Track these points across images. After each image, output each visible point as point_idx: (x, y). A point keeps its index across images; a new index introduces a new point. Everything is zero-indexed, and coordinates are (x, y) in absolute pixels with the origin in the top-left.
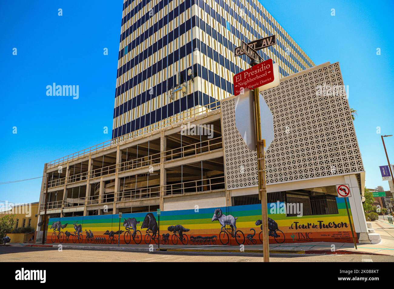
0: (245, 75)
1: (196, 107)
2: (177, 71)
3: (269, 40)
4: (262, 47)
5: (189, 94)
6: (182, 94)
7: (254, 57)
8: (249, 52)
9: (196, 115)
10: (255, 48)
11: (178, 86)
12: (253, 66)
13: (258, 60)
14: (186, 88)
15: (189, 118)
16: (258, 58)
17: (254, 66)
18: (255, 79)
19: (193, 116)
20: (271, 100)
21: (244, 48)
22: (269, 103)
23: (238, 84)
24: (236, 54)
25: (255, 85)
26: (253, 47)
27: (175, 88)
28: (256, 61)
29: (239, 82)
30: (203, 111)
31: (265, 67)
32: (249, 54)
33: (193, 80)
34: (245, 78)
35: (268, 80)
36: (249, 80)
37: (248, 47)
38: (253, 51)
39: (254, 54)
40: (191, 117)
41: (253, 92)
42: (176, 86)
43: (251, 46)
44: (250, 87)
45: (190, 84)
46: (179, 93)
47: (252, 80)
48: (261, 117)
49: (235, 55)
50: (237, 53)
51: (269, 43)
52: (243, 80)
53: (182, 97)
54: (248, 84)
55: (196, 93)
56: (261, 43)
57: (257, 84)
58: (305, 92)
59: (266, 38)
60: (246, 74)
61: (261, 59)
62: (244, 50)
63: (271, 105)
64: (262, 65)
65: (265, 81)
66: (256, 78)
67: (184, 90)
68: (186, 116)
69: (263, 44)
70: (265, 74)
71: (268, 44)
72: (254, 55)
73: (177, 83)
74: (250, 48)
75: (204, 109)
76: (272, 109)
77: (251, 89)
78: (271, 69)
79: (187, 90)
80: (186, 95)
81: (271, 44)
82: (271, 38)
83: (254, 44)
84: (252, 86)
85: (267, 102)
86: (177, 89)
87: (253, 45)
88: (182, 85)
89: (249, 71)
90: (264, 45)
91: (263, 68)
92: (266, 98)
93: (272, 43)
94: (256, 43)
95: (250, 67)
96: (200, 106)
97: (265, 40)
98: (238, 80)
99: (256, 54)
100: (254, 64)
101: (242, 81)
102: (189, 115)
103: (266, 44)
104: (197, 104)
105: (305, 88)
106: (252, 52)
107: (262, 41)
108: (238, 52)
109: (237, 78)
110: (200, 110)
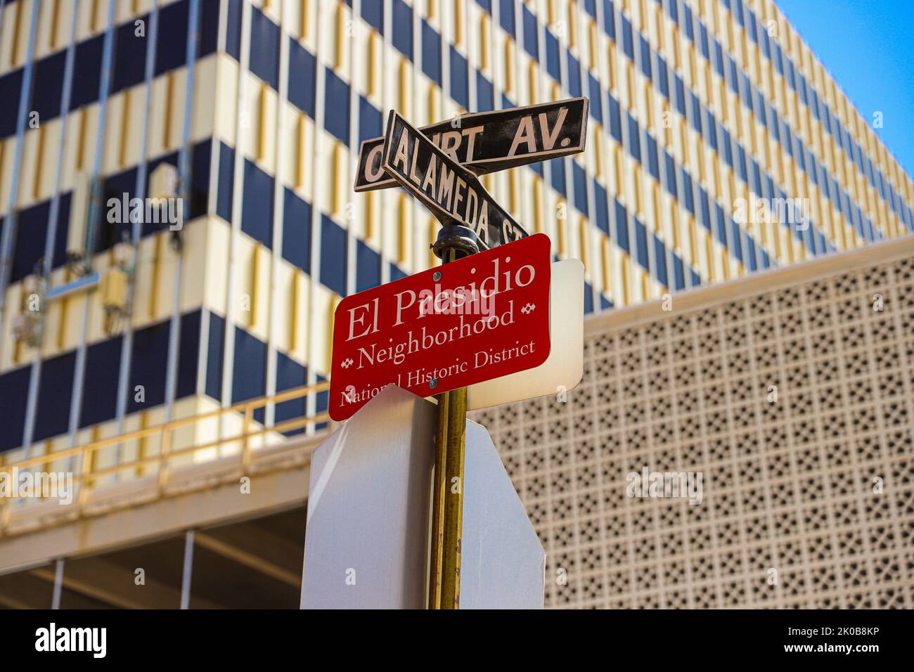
0: (399, 308)
1: (184, 407)
2: (79, 167)
3: (551, 125)
4: (511, 156)
5: (142, 319)
6: (98, 315)
7: (462, 211)
8: (430, 180)
9: (177, 463)
10: (469, 160)
11: (80, 267)
12: (446, 261)
13: (484, 226)
14: (132, 279)
15: (128, 474)
16: (484, 215)
17: (452, 260)
18: (448, 336)
19: (151, 469)
20: (536, 461)
21: (402, 156)
22: (525, 475)
23: (356, 356)
24: (369, 176)
25: (448, 372)
26: (462, 153)
27: (59, 276)
28: (468, 233)
29: (365, 342)
30: (220, 442)
31: (508, 274)
32: (429, 192)
33: (176, 237)
34: (399, 322)
35: (520, 352)
36: (417, 336)
37: (426, 152)
38: (459, 173)
39: (464, 192)
40: (139, 472)
41: (436, 411)
42: (63, 258)
43: (452, 142)
44: (418, 377)
45: (156, 261)
46: (77, 309)
47: (434, 340)
48: (465, 561)
49: (361, 180)
50: (374, 173)
51: (548, 142)
52: (389, 335)
53: (97, 334)
54: (414, 362)
55: (191, 321)
56: (507, 131)
57: (460, 369)
58: (844, 381)
59: (534, 112)
60: (406, 299)
61: (506, 222)
62: (400, 168)
63: (536, 488)
64: (496, 261)
65: (504, 355)
66: (456, 334)
67: (117, 294)
68: (105, 460)
69: (518, 140)
70: (507, 319)
71: (540, 147)
72: (459, 197)
73: (76, 242)
74: (442, 158)
75: (234, 422)
76: (536, 514)
77: (421, 391)
78: (540, 292)
79: (133, 294)
80: (122, 327)
81: (557, 145)
82: (563, 113)
83: (472, 133)
84: (431, 378)
85: (512, 466)
86: (68, 279)
87: (465, 139)
88: (102, 262)
89: (423, 281)
90: (523, 148)
91: (496, 278)
92: (508, 442)
93: (566, 142)
94: (480, 129)
95: (439, 262)
96: (205, 404)
97: (527, 122)
98: (359, 328)
99: (472, 192)
100: (453, 251)
101: (381, 340)
102: (130, 454)
103: (532, 147)
104: (186, 389)
105: (840, 354)
106: (447, 182)
107: (512, 122)
108: (376, 166)
109: (357, 316)
110: (206, 430)
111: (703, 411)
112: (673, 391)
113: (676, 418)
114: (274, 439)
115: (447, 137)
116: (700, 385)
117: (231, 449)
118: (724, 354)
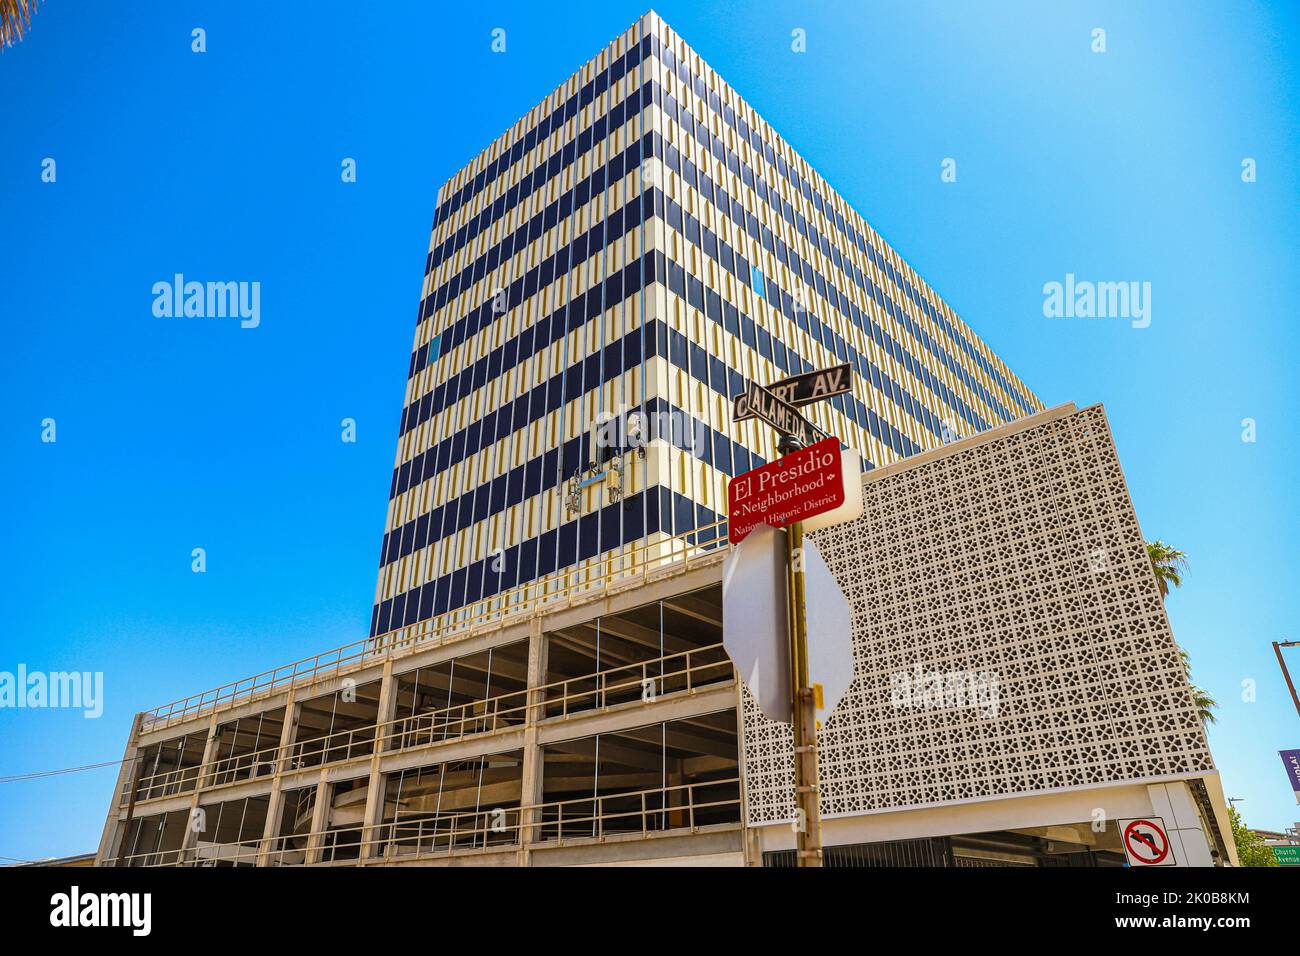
0: (762, 482)
1: (652, 538)
2: (592, 419)
3: (834, 378)
4: (814, 397)
5: (628, 494)
6: (606, 493)
7: (790, 428)
8: (772, 413)
9: (652, 566)
10: (792, 401)
11: (595, 470)
12: (785, 454)
13: (803, 434)
14: (621, 474)
15: (628, 573)
16: (803, 429)
17: (788, 454)
18: (789, 495)
19: (639, 570)
20: (839, 553)
21: (756, 402)
22: (834, 561)
23: (741, 509)
24: (740, 414)
25: (791, 514)
26: (788, 398)
27: (586, 475)
28: (795, 439)
29: (745, 501)
30: (673, 554)
31: (818, 459)
32: (772, 419)
33: (642, 451)
34: (762, 489)
35: (828, 500)
36: (773, 496)
37: (769, 398)
38: (787, 408)
39: (791, 418)
40: (633, 572)
41: (786, 535)
42: (587, 466)
43: (782, 392)
44: (775, 518)
45: (632, 464)
46: (596, 490)
47: (782, 497)
48: (808, 613)
49: (736, 416)
50: (742, 411)
51: (833, 387)
52: (757, 496)
53: (606, 503)
54: (772, 510)
55: (653, 492)
56: (811, 383)
57: (797, 512)
58: (1002, 497)
59: (824, 372)
60: (765, 477)
61: (814, 432)
62: (756, 408)
63: (841, 567)
64: (811, 453)
65: (820, 503)
66: (793, 493)
67: (615, 481)
68: (616, 567)
69: (817, 388)
70: (820, 483)
71: (829, 390)
72: (788, 421)
73: (592, 458)
74: (777, 401)
75: (678, 544)
76: (842, 581)
77: (777, 525)
78: (836, 468)
79: (622, 481)
80: (619, 498)
81: (838, 389)
82: (840, 372)
83: (792, 386)
84: (782, 518)
85: (827, 557)
86: (590, 477)
87: (789, 390)
88: (606, 466)
89: (773, 468)
90: (820, 392)
91: (812, 462)
92: (824, 544)
93: (843, 386)
94: (797, 384)
95: (779, 456)
96: (663, 536)
97: (821, 378)
98: (741, 494)
99: (795, 417)
100: (788, 449)
101: (753, 500)
102: (628, 563)
103: (825, 390)
104: (653, 529)
105: (998, 483)
106: (781, 413)
107: (813, 379)
108: (743, 408)
109: (740, 487)
110: (665, 549)
111: (927, 520)
112: (910, 510)
113: (913, 524)
114: (700, 551)
115: (779, 389)
116: (925, 506)
117: (678, 558)
118: (936, 488)
